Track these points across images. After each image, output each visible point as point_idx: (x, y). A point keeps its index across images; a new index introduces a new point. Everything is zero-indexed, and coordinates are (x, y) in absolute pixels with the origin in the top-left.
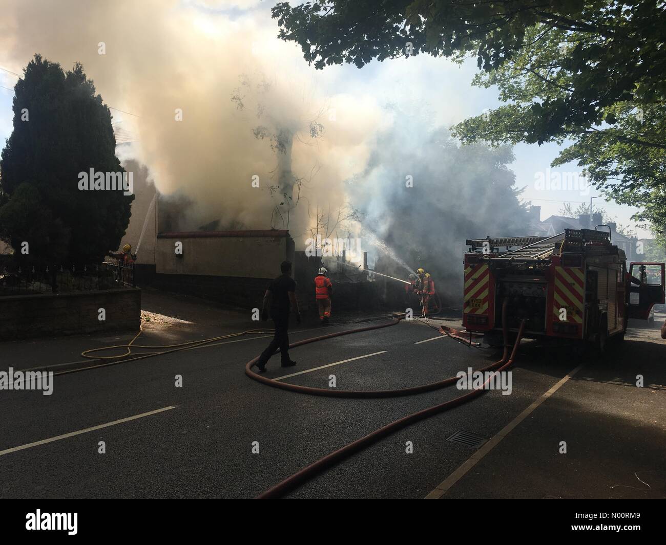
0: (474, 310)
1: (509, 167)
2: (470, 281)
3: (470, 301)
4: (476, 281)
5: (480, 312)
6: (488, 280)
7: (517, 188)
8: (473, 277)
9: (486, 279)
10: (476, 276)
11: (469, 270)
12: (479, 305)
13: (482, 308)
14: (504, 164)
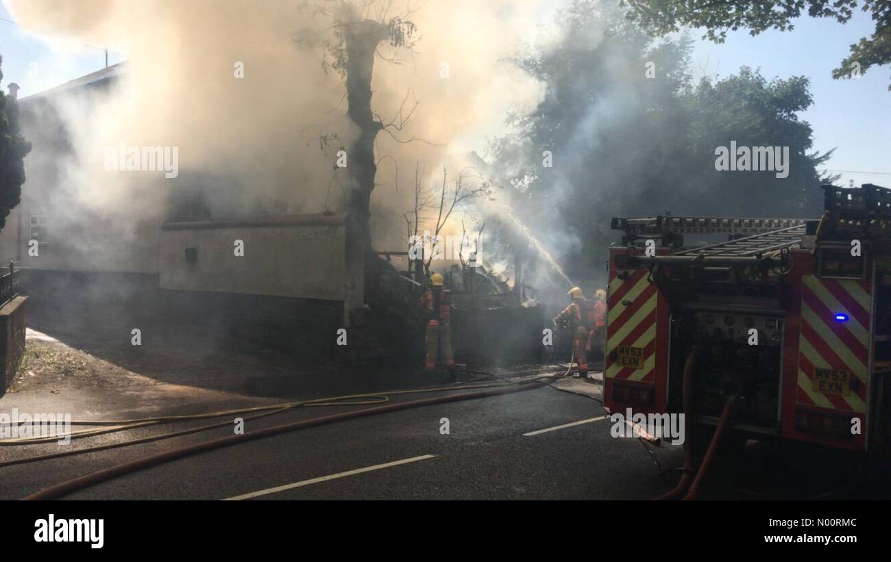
0: (627, 372)
1: (801, 116)
2: (619, 308)
3: (618, 349)
4: (632, 308)
5: (637, 376)
6: (655, 305)
7: (817, 153)
8: (623, 299)
9: (651, 304)
10: (632, 296)
11: (617, 283)
12: (636, 362)
13: (643, 368)
14: (792, 112)
